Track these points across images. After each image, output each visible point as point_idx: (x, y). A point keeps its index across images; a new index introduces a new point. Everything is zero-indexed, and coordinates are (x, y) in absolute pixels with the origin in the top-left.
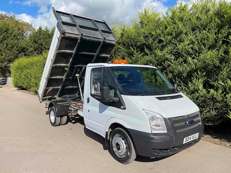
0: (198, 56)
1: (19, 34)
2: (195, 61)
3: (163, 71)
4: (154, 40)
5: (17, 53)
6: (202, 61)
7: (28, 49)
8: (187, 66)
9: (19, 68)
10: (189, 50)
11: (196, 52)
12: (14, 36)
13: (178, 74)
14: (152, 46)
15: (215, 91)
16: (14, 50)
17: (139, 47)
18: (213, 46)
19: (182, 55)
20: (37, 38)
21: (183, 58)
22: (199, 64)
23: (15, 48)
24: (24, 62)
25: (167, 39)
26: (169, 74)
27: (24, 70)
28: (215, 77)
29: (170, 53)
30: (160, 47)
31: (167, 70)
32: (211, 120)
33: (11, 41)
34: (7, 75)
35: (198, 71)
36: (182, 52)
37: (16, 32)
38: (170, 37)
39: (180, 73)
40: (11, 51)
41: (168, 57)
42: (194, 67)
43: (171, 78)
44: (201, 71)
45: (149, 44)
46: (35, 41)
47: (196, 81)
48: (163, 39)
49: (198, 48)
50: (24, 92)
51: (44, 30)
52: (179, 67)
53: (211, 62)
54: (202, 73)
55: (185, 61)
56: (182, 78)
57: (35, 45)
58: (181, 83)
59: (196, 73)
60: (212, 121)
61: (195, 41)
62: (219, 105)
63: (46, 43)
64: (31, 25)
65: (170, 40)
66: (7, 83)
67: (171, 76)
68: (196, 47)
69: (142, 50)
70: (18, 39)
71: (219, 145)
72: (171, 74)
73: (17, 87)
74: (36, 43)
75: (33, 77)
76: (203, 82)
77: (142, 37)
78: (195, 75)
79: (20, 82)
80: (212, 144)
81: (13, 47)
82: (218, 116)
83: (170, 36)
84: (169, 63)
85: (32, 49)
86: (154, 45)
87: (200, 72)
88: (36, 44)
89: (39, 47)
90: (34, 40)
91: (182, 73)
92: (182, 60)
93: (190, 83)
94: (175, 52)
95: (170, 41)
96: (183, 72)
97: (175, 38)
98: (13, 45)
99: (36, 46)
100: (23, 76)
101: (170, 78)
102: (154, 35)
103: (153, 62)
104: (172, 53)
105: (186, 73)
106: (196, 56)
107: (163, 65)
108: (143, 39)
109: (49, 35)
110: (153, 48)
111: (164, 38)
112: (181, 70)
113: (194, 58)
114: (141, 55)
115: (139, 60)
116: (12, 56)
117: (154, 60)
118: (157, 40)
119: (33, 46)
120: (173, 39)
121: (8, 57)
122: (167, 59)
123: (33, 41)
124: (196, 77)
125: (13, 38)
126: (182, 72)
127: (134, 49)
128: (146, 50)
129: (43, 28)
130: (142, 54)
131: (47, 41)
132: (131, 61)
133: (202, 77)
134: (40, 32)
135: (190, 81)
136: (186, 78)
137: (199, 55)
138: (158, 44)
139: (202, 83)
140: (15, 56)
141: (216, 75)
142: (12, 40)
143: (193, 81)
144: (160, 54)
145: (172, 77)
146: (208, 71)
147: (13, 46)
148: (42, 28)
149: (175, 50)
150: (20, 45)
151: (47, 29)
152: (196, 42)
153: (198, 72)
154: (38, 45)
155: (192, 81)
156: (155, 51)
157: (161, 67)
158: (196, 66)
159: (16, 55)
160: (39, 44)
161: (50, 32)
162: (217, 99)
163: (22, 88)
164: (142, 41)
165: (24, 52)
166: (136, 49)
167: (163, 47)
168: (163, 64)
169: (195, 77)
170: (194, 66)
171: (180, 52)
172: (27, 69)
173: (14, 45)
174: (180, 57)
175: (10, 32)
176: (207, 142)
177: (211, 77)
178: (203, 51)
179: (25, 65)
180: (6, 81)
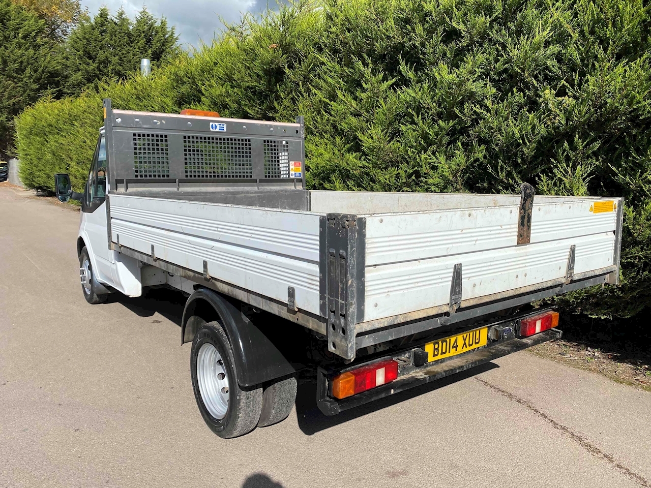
0: (580, 86)
1: (41, 31)
2: (568, 101)
3: (458, 139)
4: (430, 32)
5: (35, 86)
6: (590, 103)
7: (67, 77)
8: (536, 121)
9: (34, 131)
10: (549, 63)
11: (573, 69)
12: (25, 37)
13: (507, 146)
14: (424, 54)
15: (629, 207)
16: (24, 80)
17: (382, 57)
18: (635, 47)
19: (522, 81)
20: (93, 44)
21: (524, 94)
22: (582, 112)
23: (28, 71)
24: (49, 114)
25: (473, 26)
26: (477, 148)
27: (51, 136)
28: (634, 157)
29: (480, 77)
30: (448, 55)
31: (468, 136)
32: (606, 303)
33: (16, 50)
34: (9, 153)
35: (577, 136)
36: (523, 71)
37: (30, 24)
38: (482, 20)
39: (512, 144)
40: (16, 80)
41: (474, 90)
42: (563, 122)
43: (482, 163)
44: (584, 136)
45: (414, 45)
46: (89, 53)
47: (566, 171)
48: (461, 27)
49: (580, 54)
50: (51, 203)
51: (115, 20)
52: (510, 122)
53: (625, 104)
54: (588, 144)
55: (533, 105)
56: (519, 160)
57: (88, 64)
58: (513, 178)
59: (566, 144)
60: (610, 307)
61: (570, 31)
62: (640, 254)
63: (120, 59)
64: (78, 5)
65: (485, 31)
66: (10, 175)
67: (481, 155)
68: (573, 53)
69: (392, 69)
70: (36, 47)
71: (629, 387)
72: (483, 147)
73: (34, 187)
74: (90, 58)
75: (74, 157)
76: (589, 175)
77: (391, 23)
78: (564, 151)
79: (41, 174)
80: (607, 382)
81: (21, 70)
82: (632, 289)
83: (486, 15)
84: (478, 109)
85: (78, 76)
86: (429, 50)
87: (580, 141)
88: (91, 61)
89: (100, 70)
90: (84, 51)
91: (519, 145)
92: (523, 100)
93: (544, 178)
94: (500, 74)
95: (484, 36)
96: (523, 140)
97: (502, 21)
98: (22, 62)
99: (92, 67)
100: (49, 156)
101: (477, 160)
102: (431, 15)
103: (424, 108)
104: (488, 75)
105: (534, 145)
106: (572, 86)
107: (457, 116)
108: (394, 29)
109: (129, 35)
110: (428, 60)
111: (463, 22)
112: (517, 135)
113: (562, 93)
114: (385, 85)
115: (382, 101)
116: (21, 95)
117: (429, 101)
118: (440, 29)
119: (81, 67)
120: (496, 26)
121: (9, 98)
122: (471, 96)
123: (81, 53)
124: (568, 159)
125: (23, 41)
126: (521, 141)
127: (365, 64)
128: (403, 67)
129: (112, 15)
130: (390, 82)
131: (124, 52)
132: (355, 106)
133: (588, 157)
134: (102, 25)
135: (543, 172)
136: (530, 163)
137: (581, 80)
138: (442, 47)
139: (584, 180)
140: (29, 95)
141: (637, 151)
142: (20, 47)
143: (555, 171)
144: (446, 77)
145: (485, 157)
146: (611, 135)
147: (23, 68)
148: (107, 15)
149: (497, 65)
150: (42, 63)
151: (124, 16)
152: (576, 35)
153: (576, 139)
154: (95, 65)
155: (552, 172)
156: (434, 70)
157: (451, 123)
158: (567, 120)
159: (32, 93)
160: (100, 63)
161: (131, 27)
162: (636, 235)
163: (46, 192)
164: (391, 35)
165: (57, 84)
166: (370, 65)
167: (460, 54)
168: (457, 112)
169: (562, 158)
170: (561, 119)
171: (517, 69)
172: (58, 133)
173: (25, 64)
174: (515, 90)
175: (12, 23)
176: (591, 374)
177: (619, 157)
178: (597, 65)
179: (53, 122)
180: (6, 172)
